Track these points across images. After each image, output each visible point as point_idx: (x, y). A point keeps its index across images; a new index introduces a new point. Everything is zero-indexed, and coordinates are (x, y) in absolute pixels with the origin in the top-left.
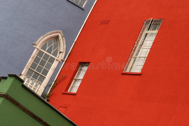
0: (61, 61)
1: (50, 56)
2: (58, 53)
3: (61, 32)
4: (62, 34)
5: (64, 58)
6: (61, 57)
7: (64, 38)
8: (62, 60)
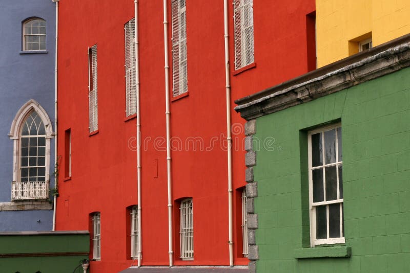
0: (52, 137)
1: (36, 138)
2: (45, 127)
3: (33, 100)
4: (35, 102)
5: (54, 131)
6: (49, 131)
7: (40, 106)
8: (52, 135)
